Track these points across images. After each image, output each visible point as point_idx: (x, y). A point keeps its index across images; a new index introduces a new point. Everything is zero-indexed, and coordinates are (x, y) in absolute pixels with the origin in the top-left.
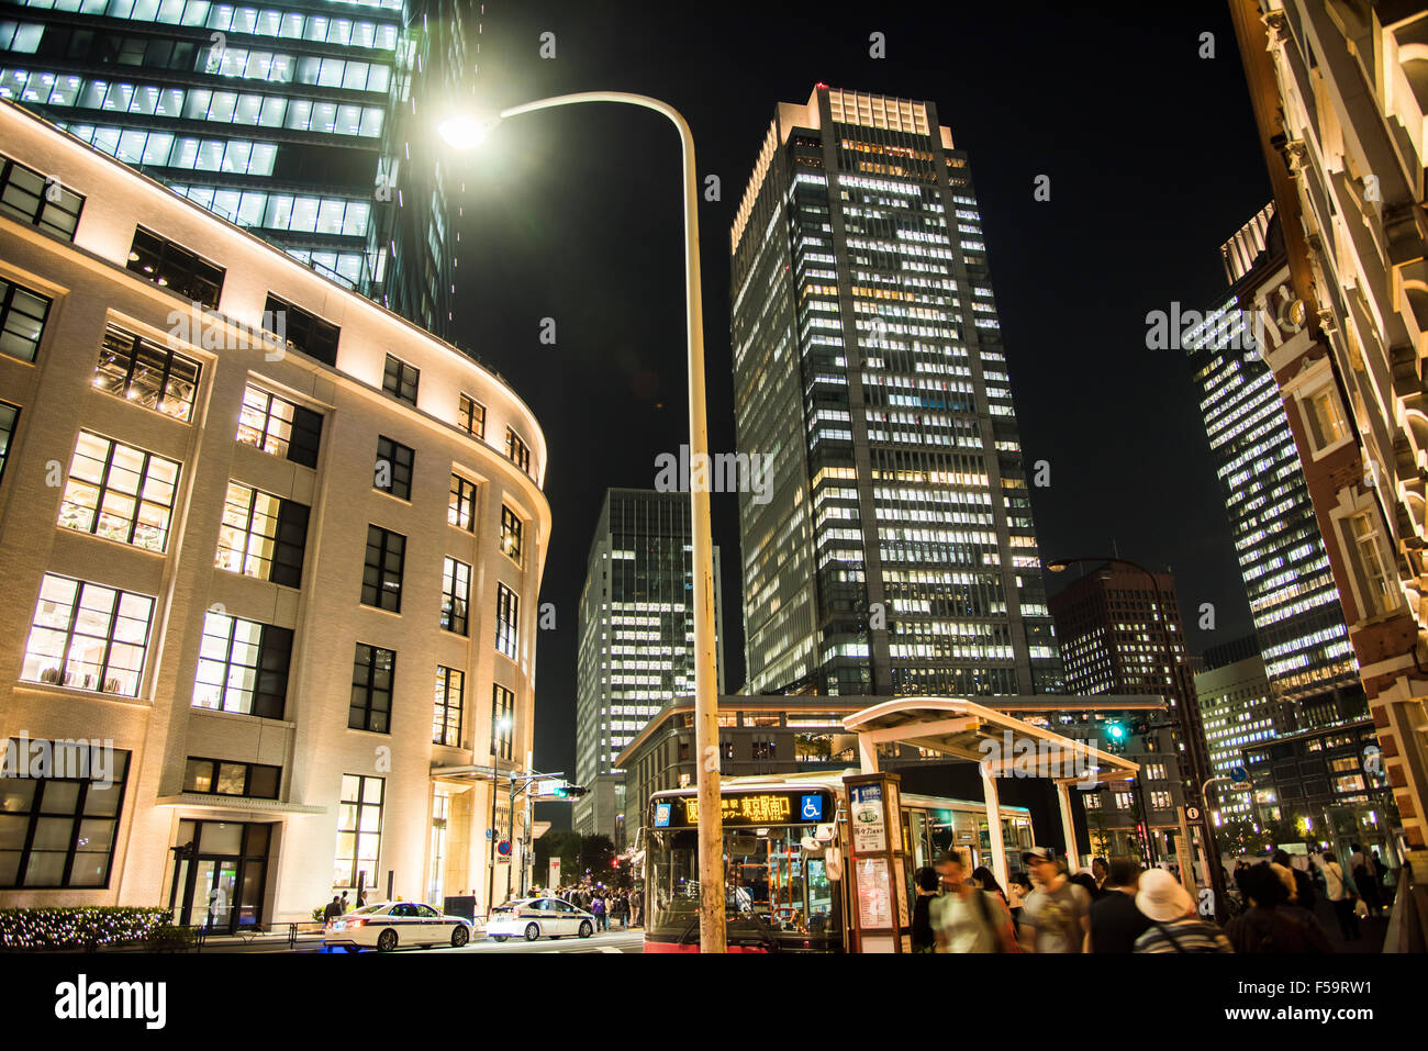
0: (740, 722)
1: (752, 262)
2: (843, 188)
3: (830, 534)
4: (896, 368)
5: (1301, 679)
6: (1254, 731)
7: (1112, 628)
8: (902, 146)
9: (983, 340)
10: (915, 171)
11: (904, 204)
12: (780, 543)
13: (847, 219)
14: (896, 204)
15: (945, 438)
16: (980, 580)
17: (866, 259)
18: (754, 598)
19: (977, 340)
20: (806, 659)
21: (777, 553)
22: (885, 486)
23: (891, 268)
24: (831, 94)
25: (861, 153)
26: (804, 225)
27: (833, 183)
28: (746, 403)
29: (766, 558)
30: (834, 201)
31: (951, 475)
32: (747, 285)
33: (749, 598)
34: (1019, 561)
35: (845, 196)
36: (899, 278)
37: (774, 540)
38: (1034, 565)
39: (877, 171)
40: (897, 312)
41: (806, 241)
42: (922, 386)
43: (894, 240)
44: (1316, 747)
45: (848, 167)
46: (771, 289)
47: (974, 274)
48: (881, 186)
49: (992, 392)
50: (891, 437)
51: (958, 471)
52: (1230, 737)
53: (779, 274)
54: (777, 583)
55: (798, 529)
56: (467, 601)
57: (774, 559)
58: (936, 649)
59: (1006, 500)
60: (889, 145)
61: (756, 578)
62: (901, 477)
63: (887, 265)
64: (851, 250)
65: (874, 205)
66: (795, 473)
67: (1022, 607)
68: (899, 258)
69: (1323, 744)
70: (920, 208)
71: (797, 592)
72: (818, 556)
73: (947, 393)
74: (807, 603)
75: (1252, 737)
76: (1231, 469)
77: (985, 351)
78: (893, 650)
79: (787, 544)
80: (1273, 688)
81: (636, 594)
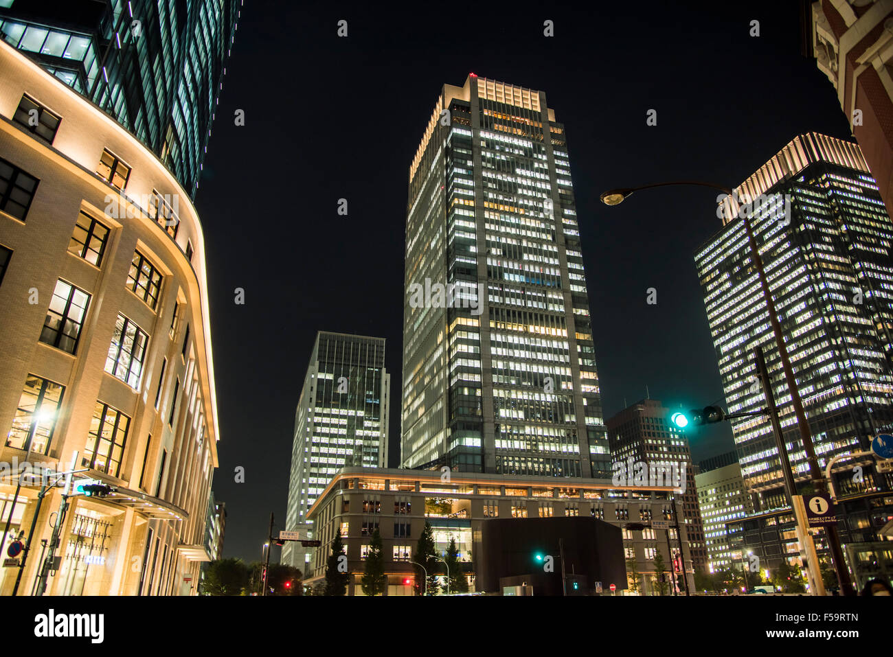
0: (387, 487)
1: (422, 186)
2: (482, 139)
3: (459, 362)
4: (510, 256)
5: (763, 478)
6: (731, 513)
7: (643, 442)
8: (522, 117)
9: (568, 243)
10: (529, 132)
11: (522, 153)
12: (427, 369)
13: (484, 158)
14: (516, 152)
15: (540, 304)
16: (559, 399)
17: (494, 185)
18: (409, 406)
19: (564, 242)
20: (439, 448)
21: (424, 377)
22: (498, 333)
23: (510, 192)
24: (479, 80)
25: (495, 118)
26: (455, 160)
27: (476, 136)
28: (412, 278)
29: (418, 380)
30: (475, 146)
31: (543, 328)
32: (417, 201)
33: (405, 407)
34: (586, 388)
35: (483, 144)
36: (515, 199)
37: (423, 368)
38: (595, 391)
39: (506, 131)
40: (513, 220)
41: (456, 170)
42: (526, 269)
43: (514, 174)
44: (772, 522)
45: (487, 126)
46: (431, 203)
47: (564, 201)
48: (507, 140)
49: (573, 277)
50: (504, 300)
51: (547, 326)
52: (715, 516)
53: (437, 192)
54: (423, 396)
55: (439, 359)
56: (82, 324)
57: (422, 380)
58: (527, 444)
59: (579, 347)
60: (513, 115)
61: (411, 393)
62: (509, 328)
63: (508, 190)
64: (484, 178)
65: (502, 151)
66: (439, 321)
67: (586, 419)
68: (516, 186)
69: (777, 520)
70: (531, 156)
71: (435, 402)
72: (450, 377)
73: (543, 275)
74: (442, 409)
75: (730, 517)
76: (722, 341)
77: (569, 250)
78: (498, 443)
79: (431, 369)
80: (745, 484)
81: (332, 402)
